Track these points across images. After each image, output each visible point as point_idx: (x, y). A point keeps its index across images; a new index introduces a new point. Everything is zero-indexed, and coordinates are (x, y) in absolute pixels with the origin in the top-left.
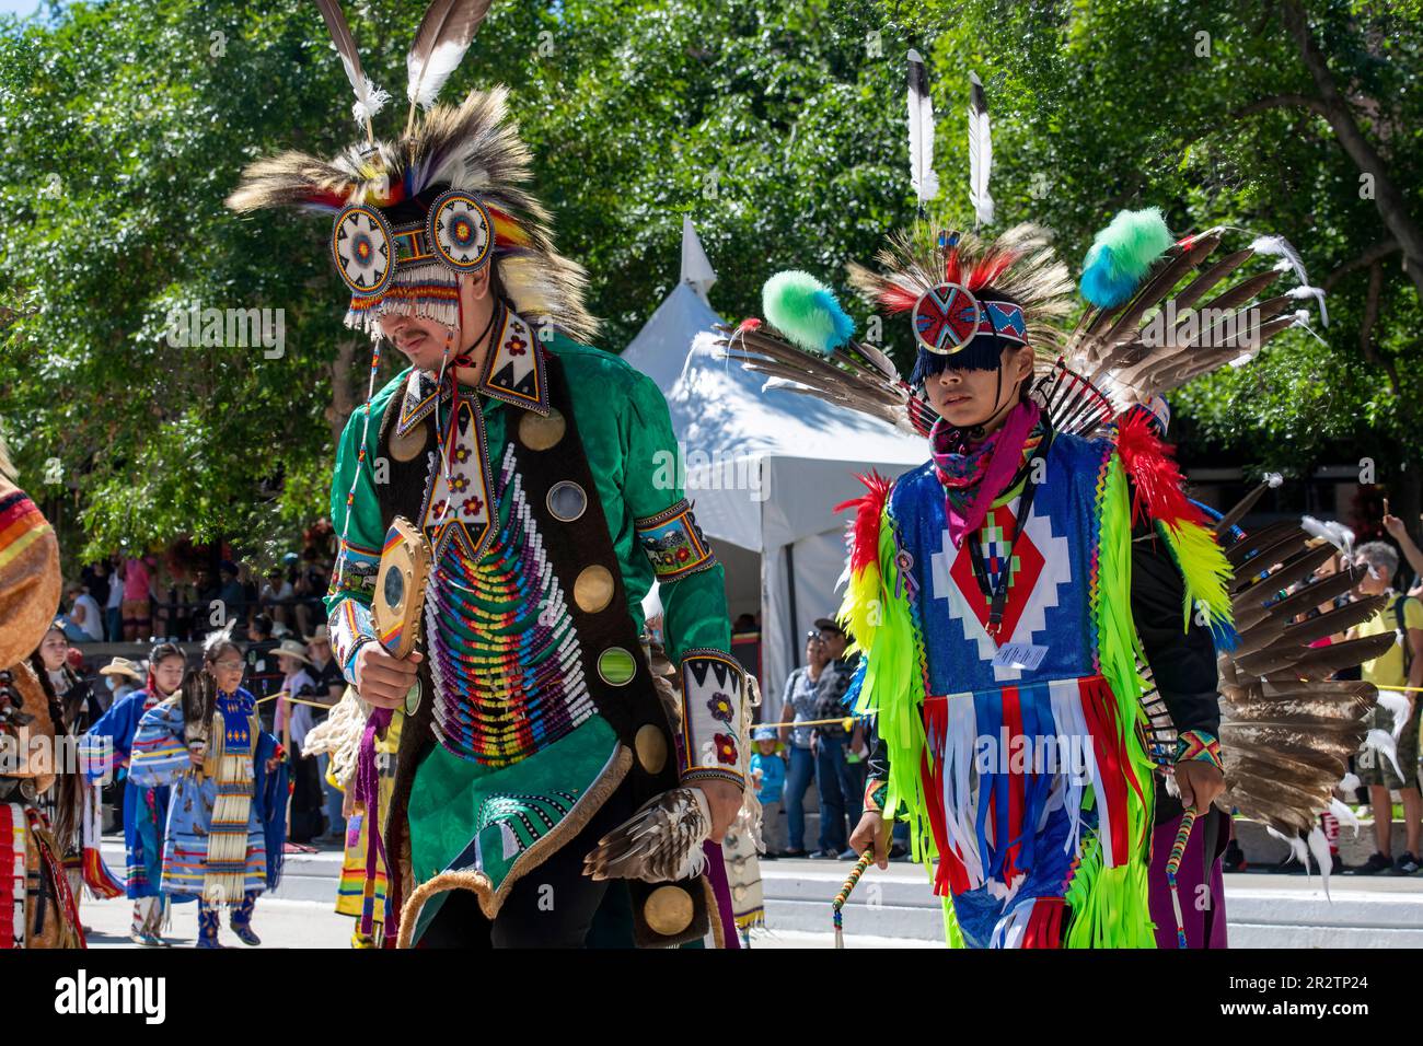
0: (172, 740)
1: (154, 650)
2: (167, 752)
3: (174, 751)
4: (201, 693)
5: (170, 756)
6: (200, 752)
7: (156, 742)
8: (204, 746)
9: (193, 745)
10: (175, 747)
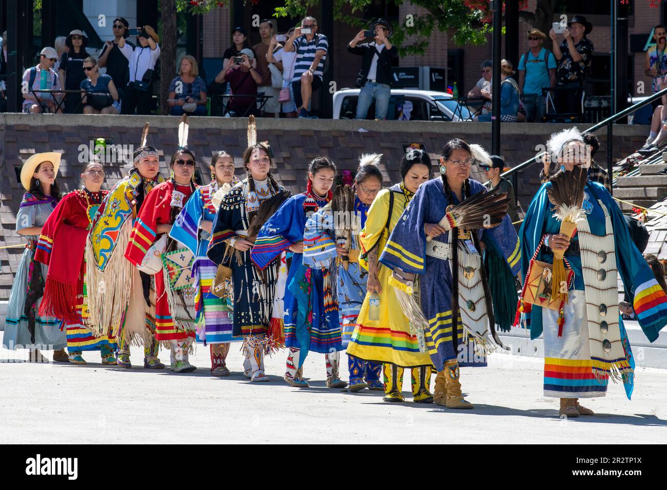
0: (324, 237)
1: (313, 162)
2: (321, 247)
3: (325, 245)
4: (344, 203)
5: (323, 249)
6: (343, 247)
7: (314, 239)
8: (346, 242)
9: (339, 241)
10: (328, 242)
